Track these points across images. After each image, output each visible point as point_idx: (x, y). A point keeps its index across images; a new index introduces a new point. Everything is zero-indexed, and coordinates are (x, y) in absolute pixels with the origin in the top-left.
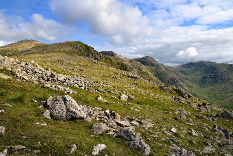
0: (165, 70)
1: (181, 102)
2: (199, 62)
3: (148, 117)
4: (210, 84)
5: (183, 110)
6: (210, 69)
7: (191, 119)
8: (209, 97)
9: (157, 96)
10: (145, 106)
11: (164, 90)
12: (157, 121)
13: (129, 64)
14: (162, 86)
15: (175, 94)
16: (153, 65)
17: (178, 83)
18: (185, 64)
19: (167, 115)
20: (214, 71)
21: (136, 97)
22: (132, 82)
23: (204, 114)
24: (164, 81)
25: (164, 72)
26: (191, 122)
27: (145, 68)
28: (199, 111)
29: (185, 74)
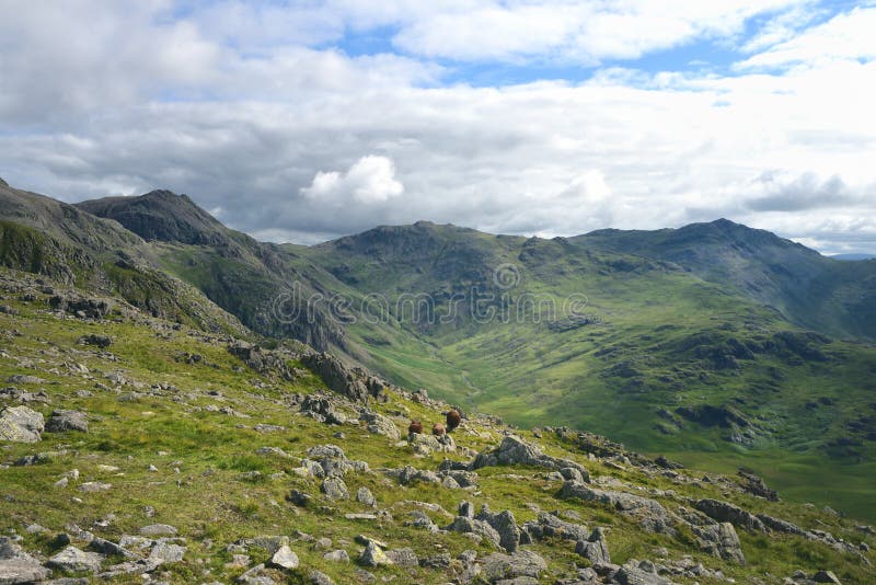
0: (257, 263)
1: (330, 420)
2: (409, 227)
3: (156, 514)
4: (457, 325)
5: (337, 454)
6: (455, 259)
7: (370, 493)
8: (454, 382)
9: (219, 398)
10: (142, 461)
11: (252, 366)
12: (204, 527)
13: (56, 233)
14: (245, 345)
15: (306, 383)
16: (197, 239)
17: (321, 329)
18: (354, 237)
19: (260, 489)
20: (471, 269)
21: (98, 416)
22: (77, 333)
23: (429, 460)
24: (254, 321)
25: (254, 274)
26: (368, 507)
27: (148, 254)
28: (408, 451)
29: (352, 282)
